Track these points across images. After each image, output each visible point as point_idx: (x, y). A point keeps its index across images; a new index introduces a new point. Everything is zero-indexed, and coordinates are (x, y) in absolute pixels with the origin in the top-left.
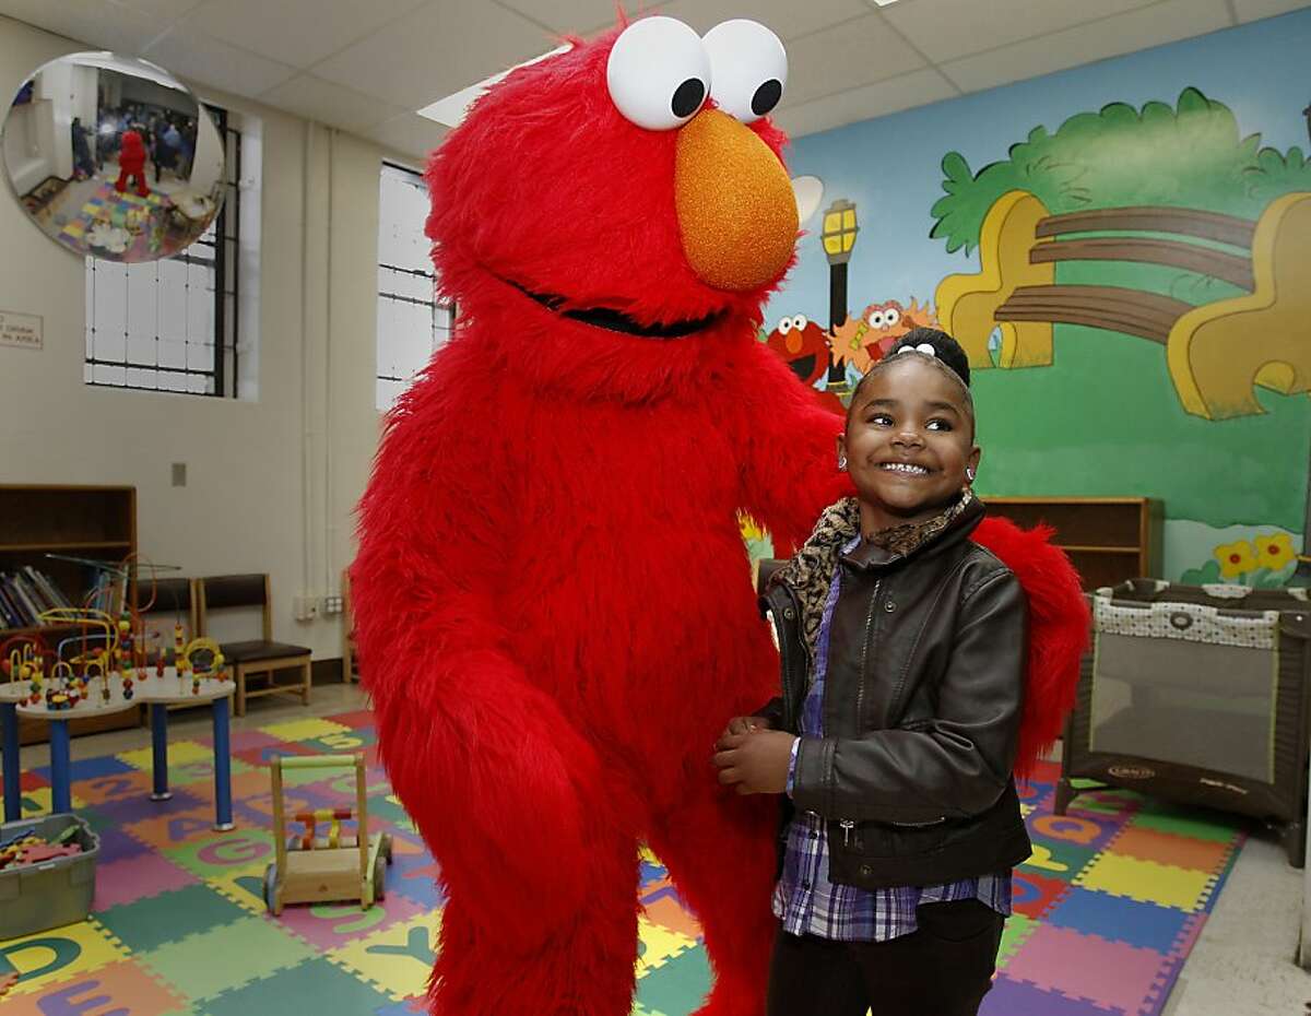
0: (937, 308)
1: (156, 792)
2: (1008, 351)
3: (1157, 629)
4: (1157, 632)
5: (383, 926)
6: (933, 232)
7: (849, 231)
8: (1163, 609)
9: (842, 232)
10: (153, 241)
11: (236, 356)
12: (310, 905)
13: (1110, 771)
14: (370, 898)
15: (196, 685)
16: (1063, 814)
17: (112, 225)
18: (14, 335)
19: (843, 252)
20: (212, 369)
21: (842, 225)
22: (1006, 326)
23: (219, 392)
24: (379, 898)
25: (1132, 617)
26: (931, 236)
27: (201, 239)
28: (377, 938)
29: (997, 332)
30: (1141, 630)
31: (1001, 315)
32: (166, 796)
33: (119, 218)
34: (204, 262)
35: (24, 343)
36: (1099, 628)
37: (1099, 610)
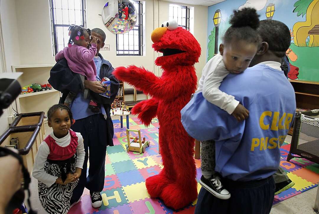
0: (293, 31)
1: (121, 128)
2: (311, 42)
3: (315, 124)
4: (315, 125)
5: (142, 157)
6: (294, 11)
7: (273, 11)
8: (317, 120)
9: (271, 11)
10: (129, 26)
11: (142, 47)
12: (133, 151)
13: (301, 154)
14: (141, 152)
15: (123, 113)
16: (289, 161)
17: (122, 25)
18: (105, 48)
19: (271, 17)
20: (138, 50)
21: (271, 10)
22: (311, 36)
23: (140, 54)
24: (143, 152)
25: (309, 120)
26: (293, 12)
27: (136, 25)
28: (140, 159)
29: (309, 37)
30: (311, 124)
31: (310, 33)
32: (123, 128)
33: (122, 23)
34: (136, 30)
35: (107, 50)
36: (302, 121)
37: (302, 117)
